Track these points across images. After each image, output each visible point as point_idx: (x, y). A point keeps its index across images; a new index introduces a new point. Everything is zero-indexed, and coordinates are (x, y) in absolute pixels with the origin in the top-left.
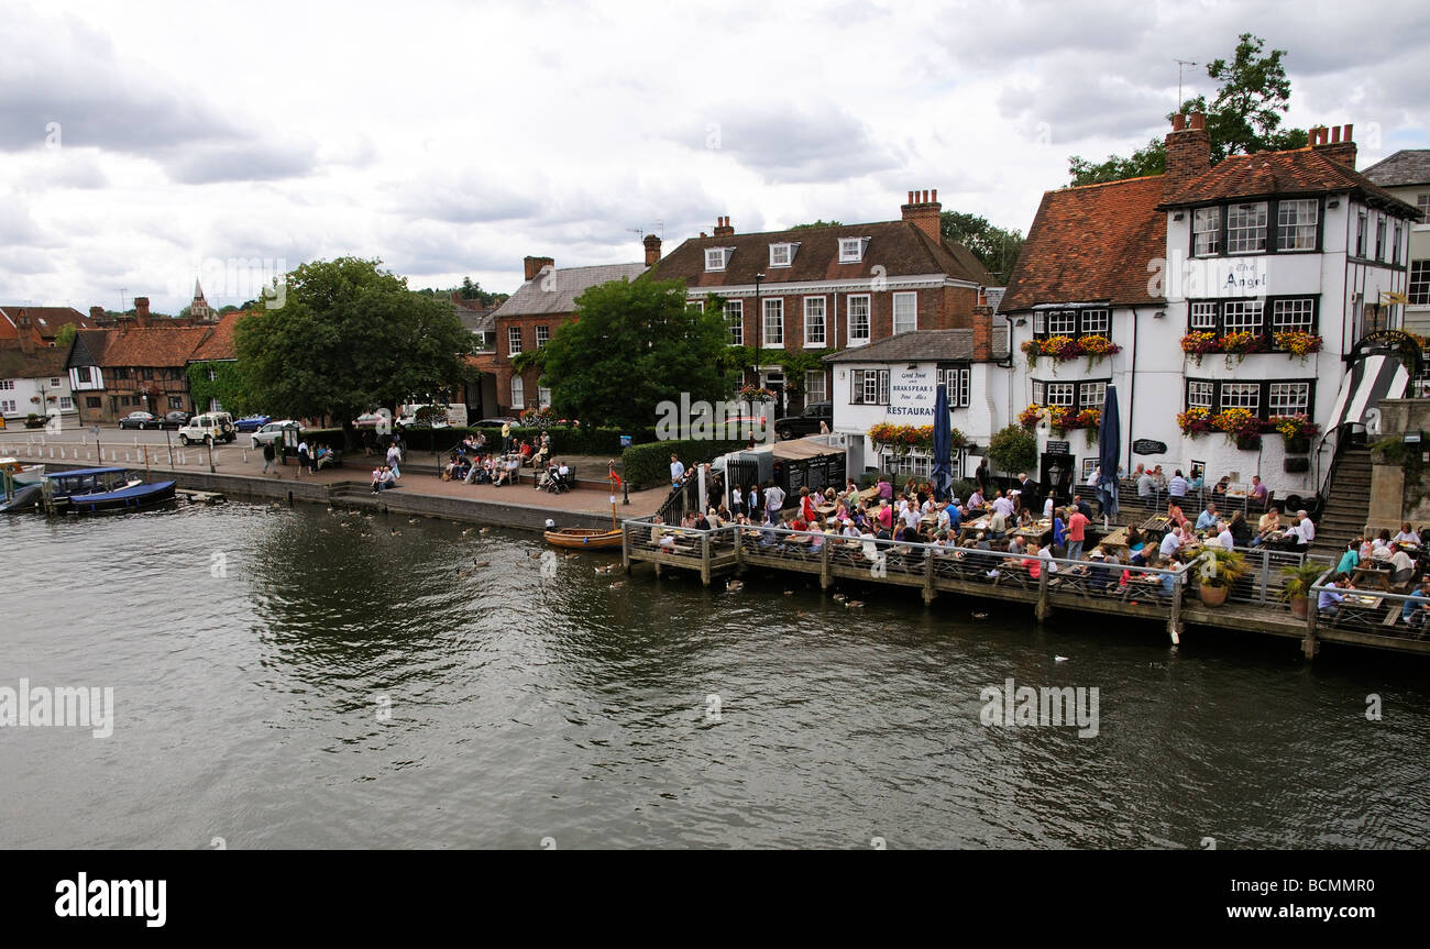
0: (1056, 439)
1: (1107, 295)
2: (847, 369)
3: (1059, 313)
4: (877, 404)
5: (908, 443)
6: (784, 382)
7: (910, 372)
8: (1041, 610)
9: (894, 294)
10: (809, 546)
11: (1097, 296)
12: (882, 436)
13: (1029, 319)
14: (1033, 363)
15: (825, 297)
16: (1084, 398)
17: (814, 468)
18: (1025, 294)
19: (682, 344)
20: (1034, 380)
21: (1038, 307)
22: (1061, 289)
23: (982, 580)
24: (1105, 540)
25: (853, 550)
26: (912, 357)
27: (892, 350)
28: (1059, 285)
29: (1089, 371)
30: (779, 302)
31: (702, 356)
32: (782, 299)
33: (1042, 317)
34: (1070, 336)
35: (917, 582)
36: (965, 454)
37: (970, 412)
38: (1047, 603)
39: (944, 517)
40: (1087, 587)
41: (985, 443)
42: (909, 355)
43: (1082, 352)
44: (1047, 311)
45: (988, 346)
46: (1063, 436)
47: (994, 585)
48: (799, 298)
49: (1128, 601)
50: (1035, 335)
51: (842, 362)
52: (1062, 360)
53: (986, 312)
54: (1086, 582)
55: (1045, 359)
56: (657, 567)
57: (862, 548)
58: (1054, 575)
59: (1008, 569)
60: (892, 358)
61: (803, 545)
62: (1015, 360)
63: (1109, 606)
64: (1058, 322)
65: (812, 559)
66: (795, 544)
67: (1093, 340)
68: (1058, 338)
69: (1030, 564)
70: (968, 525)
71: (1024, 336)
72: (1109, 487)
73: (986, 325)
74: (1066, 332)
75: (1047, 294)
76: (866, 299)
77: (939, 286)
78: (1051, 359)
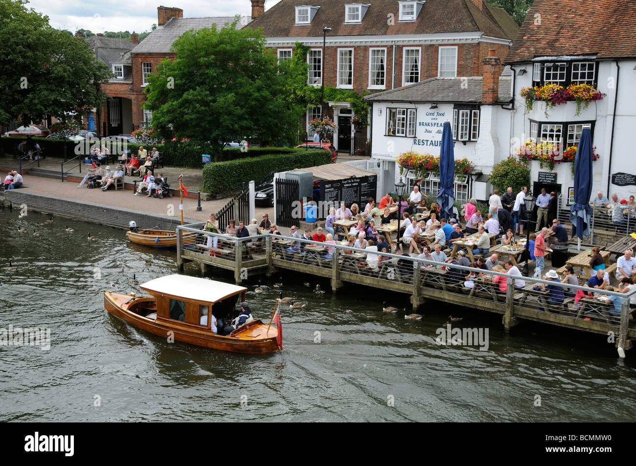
0: (546, 170)
1: (595, 50)
2: (383, 107)
3: (551, 64)
4: (406, 136)
5: (427, 169)
6: (352, 115)
7: (432, 111)
8: (507, 320)
9: (440, 48)
10: (324, 254)
11: (587, 50)
12: (408, 163)
13: (529, 69)
14: (530, 106)
15: (385, 49)
16: (571, 137)
17: (348, 187)
18: (528, 48)
19: (258, 82)
20: (531, 121)
21: (537, 59)
22: (557, 44)
23: (460, 291)
24: (572, 260)
25: (358, 260)
26: (434, 99)
27: (420, 93)
28: (556, 40)
29: (578, 114)
30: (350, 52)
31: (274, 93)
32: (352, 49)
33: (539, 68)
34: (561, 84)
35: (407, 289)
36: (472, 180)
37: (478, 145)
38: (513, 315)
39: (440, 234)
40: (547, 302)
41: (488, 172)
42: (433, 97)
43: (570, 98)
44: (543, 62)
45: (495, 91)
46: (552, 167)
47: (469, 296)
48: (366, 48)
49: (583, 317)
50: (534, 83)
51: (379, 101)
52: (553, 104)
53: (494, 63)
54: (546, 298)
55: (539, 103)
56: (202, 266)
57: (365, 258)
58: (520, 290)
59: (481, 283)
60: (418, 99)
61: (319, 253)
62: (516, 103)
63: (565, 320)
64: (552, 72)
65: (327, 265)
66: (313, 252)
67: (580, 88)
68: (551, 86)
69: (501, 279)
70: (459, 241)
71: (524, 83)
72: (582, 213)
73: (494, 73)
74: (558, 80)
75: (545, 48)
76: (418, 51)
77: (476, 42)
78: (544, 103)
